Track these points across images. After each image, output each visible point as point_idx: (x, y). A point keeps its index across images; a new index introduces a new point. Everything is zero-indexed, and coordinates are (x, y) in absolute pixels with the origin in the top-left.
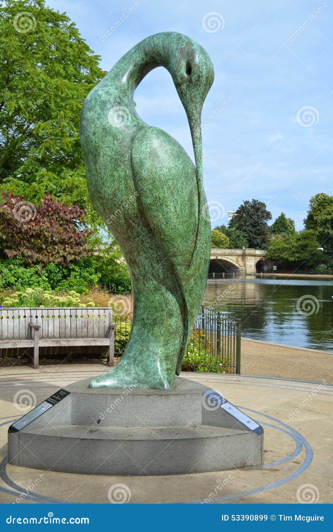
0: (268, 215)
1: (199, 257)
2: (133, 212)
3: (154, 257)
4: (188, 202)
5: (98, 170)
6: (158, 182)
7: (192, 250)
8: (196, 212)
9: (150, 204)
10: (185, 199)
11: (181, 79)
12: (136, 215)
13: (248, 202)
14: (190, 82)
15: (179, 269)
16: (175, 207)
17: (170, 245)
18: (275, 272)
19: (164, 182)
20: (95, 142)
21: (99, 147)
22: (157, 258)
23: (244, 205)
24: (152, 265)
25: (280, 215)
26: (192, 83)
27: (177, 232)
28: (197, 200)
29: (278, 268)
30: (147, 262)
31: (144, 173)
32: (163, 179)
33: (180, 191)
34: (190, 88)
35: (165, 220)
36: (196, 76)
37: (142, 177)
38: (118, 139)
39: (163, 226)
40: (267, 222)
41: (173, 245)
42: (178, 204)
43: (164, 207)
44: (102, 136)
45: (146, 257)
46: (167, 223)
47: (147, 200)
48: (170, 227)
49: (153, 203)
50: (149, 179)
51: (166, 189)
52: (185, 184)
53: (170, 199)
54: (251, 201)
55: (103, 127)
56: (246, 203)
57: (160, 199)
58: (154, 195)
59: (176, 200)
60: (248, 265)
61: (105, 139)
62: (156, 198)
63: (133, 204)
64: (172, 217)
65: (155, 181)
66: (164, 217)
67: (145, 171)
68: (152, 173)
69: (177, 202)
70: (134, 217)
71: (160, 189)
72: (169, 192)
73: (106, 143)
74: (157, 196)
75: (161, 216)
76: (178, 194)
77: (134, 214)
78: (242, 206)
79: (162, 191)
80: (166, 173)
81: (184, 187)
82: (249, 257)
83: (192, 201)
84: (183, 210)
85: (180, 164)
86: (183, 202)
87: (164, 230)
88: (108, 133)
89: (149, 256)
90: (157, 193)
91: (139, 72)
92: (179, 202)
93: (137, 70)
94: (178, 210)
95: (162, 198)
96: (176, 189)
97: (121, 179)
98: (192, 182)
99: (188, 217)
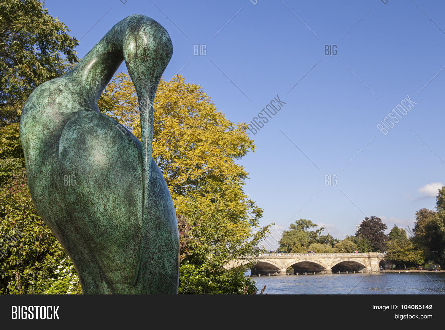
0: (383, 227)
1: (148, 272)
2: (61, 215)
3: (97, 272)
4: (125, 198)
5: (30, 167)
6: (81, 175)
7: (135, 262)
8: (139, 211)
9: (73, 203)
10: (120, 195)
11: (129, 56)
12: (65, 219)
13: (368, 218)
14: (136, 58)
15: (120, 288)
16: (105, 206)
17: (102, 256)
18: (394, 269)
19: (89, 174)
20: (26, 134)
21: (29, 140)
22: (100, 273)
23: (365, 220)
24: (95, 283)
25: (394, 227)
26: (138, 58)
27: (110, 238)
28: (141, 196)
29: (396, 266)
30: (91, 278)
31: (66, 164)
32: (88, 170)
33: (111, 184)
34: (137, 65)
35: (92, 224)
36: (141, 49)
37: (65, 169)
38: (49, 129)
39: (91, 231)
40: (384, 231)
41: (107, 256)
42: (108, 201)
43: (90, 205)
44: (32, 127)
45: (89, 273)
46: (95, 227)
47: (70, 197)
48: (100, 233)
49: (77, 201)
50: (71, 171)
51: (92, 183)
52: (120, 175)
53: (97, 195)
54: (370, 217)
55: (33, 116)
56: (367, 219)
57: (84, 195)
58: (77, 192)
59: (106, 196)
60: (373, 264)
61: (34, 129)
62: (80, 195)
63: (60, 205)
64: (101, 219)
65: (78, 173)
66: (90, 219)
67: (67, 161)
68: (74, 164)
69: (108, 199)
70: (63, 222)
71: (84, 183)
72: (96, 186)
73: (35, 134)
74: (81, 191)
75: (87, 218)
76: (109, 188)
77: (64, 217)
78: (364, 221)
79: (86, 186)
80: (92, 162)
81: (119, 180)
82: (373, 258)
83: (132, 197)
84: (117, 210)
85: (115, 151)
86: (117, 198)
87: (93, 236)
88: (38, 123)
89: (92, 271)
90: (80, 188)
91: (103, 63)
92: (111, 198)
93: (100, 60)
94: (109, 208)
95: (86, 194)
96: (106, 182)
97: (47, 175)
98: (132, 173)
99: (124, 219)
